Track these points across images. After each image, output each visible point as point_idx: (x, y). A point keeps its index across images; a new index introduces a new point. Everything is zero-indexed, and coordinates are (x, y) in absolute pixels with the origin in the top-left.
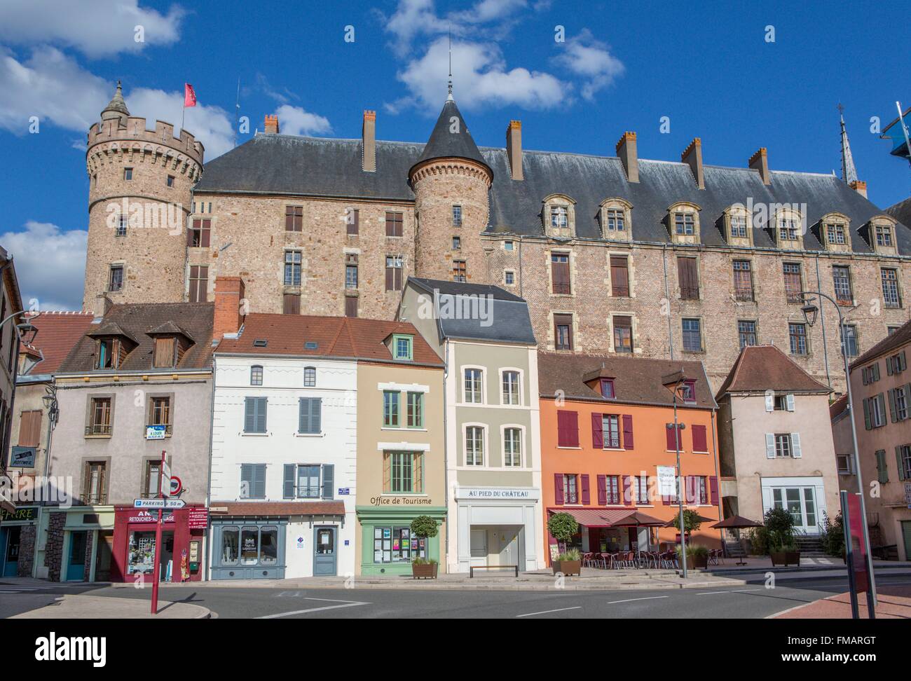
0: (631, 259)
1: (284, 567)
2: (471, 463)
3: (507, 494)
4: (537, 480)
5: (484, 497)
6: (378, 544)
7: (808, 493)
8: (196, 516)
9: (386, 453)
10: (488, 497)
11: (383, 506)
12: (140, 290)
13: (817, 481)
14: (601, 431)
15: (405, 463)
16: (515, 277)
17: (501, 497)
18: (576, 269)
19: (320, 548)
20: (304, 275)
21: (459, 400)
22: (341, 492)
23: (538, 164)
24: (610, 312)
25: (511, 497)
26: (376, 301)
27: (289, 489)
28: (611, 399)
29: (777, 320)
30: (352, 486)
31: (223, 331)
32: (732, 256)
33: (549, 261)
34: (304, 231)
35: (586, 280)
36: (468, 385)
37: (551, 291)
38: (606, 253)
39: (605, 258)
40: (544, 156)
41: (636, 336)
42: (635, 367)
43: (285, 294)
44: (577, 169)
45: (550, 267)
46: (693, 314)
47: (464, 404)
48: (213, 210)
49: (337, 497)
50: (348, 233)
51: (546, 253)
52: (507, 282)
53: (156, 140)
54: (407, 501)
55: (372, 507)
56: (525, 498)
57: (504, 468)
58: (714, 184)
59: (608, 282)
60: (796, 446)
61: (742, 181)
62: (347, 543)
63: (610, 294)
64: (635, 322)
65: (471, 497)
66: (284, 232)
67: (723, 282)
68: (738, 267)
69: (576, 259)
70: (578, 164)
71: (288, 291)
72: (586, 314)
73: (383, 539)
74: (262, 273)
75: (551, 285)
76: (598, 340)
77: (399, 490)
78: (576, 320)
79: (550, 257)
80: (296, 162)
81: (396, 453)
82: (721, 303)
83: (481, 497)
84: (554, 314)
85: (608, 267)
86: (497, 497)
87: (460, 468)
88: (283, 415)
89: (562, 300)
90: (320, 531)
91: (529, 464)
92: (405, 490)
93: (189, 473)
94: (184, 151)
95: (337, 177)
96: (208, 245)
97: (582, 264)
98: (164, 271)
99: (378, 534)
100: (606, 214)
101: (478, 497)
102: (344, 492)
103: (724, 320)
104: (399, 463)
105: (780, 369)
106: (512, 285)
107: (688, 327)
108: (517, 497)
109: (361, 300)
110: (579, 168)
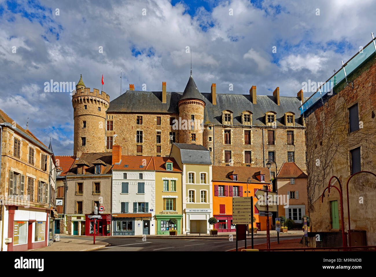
0: (252, 131)
1: (134, 232)
2: (191, 201)
3: (201, 211)
4: (211, 206)
5: (194, 212)
6: (162, 225)
7: (300, 210)
8: (108, 218)
9: (164, 199)
10: (195, 212)
11: (163, 215)
12: (91, 145)
13: (304, 206)
14: (232, 191)
15: (170, 202)
16: (212, 139)
17: (199, 212)
18: (233, 135)
19: (145, 226)
20: (143, 139)
21: (187, 182)
22: (151, 210)
23: (222, 98)
24: (244, 150)
25: (203, 212)
26: (166, 147)
27: (135, 210)
28: (236, 181)
29: (302, 151)
30: (154, 208)
31: (115, 162)
32: (287, 129)
33: (224, 133)
34: (143, 124)
35: (236, 139)
36: (190, 178)
37: (224, 143)
38: (243, 130)
39: (243, 131)
40: (224, 95)
41: (252, 158)
42: (247, 170)
43: (137, 146)
44: (235, 100)
45: (224, 135)
46: (272, 150)
47: (189, 183)
48: (113, 118)
49: (149, 212)
50: (157, 125)
51: (222, 130)
52: (209, 140)
53: (94, 95)
54: (170, 213)
55: (160, 215)
56: (207, 212)
57: (201, 203)
58: (283, 103)
59: (243, 139)
60: (296, 195)
61: (294, 102)
62: (153, 225)
63: (244, 143)
64: (252, 153)
65: (190, 212)
66: (136, 125)
67: (283, 139)
68: (289, 133)
69: (233, 132)
70: (235, 98)
71: (138, 145)
72: (236, 151)
73: (163, 224)
74: (130, 139)
75: (224, 141)
76: (239, 159)
77: (168, 209)
78: (232, 152)
79: (224, 132)
80: (140, 100)
81: (168, 199)
82: (282, 146)
83: (193, 212)
84: (225, 151)
85: (244, 135)
86: (198, 212)
87: (187, 203)
88: (133, 188)
89: (228, 146)
90: (145, 222)
91: (209, 202)
92: (170, 209)
93: (106, 205)
94: (103, 98)
95: (153, 105)
96: (112, 130)
97: (235, 134)
98: (98, 139)
99: (162, 223)
100: (244, 116)
101: (192, 212)
102: (152, 210)
103: (283, 152)
104: (168, 202)
105: (294, 170)
106: (211, 141)
107: (270, 154)
108: (204, 212)
109: (162, 147)
110: (236, 100)
